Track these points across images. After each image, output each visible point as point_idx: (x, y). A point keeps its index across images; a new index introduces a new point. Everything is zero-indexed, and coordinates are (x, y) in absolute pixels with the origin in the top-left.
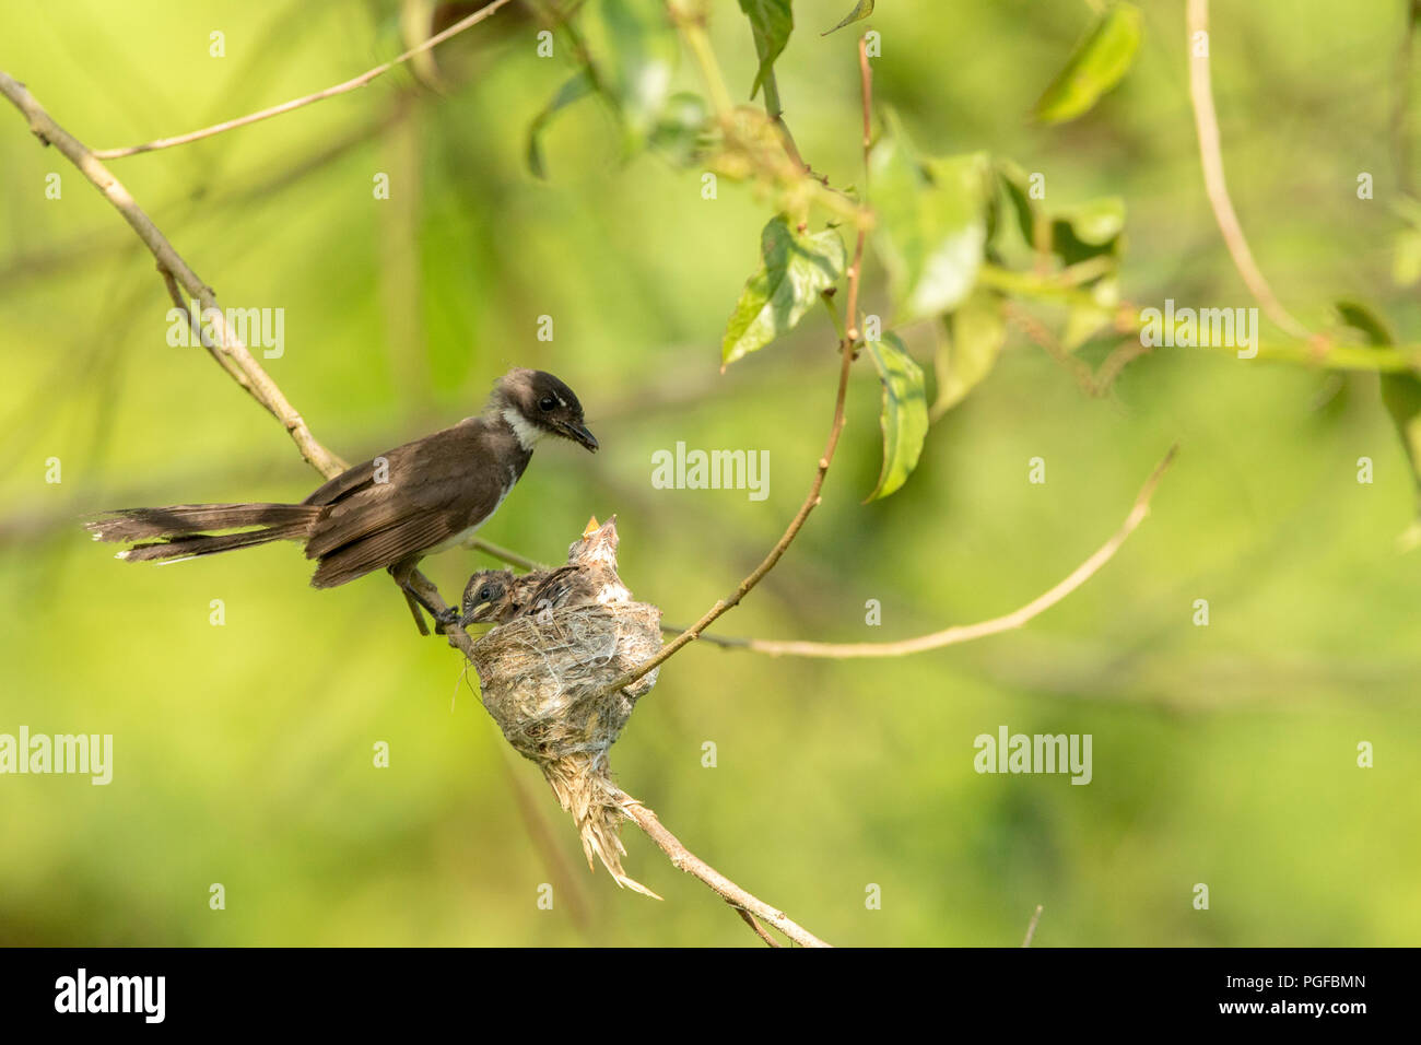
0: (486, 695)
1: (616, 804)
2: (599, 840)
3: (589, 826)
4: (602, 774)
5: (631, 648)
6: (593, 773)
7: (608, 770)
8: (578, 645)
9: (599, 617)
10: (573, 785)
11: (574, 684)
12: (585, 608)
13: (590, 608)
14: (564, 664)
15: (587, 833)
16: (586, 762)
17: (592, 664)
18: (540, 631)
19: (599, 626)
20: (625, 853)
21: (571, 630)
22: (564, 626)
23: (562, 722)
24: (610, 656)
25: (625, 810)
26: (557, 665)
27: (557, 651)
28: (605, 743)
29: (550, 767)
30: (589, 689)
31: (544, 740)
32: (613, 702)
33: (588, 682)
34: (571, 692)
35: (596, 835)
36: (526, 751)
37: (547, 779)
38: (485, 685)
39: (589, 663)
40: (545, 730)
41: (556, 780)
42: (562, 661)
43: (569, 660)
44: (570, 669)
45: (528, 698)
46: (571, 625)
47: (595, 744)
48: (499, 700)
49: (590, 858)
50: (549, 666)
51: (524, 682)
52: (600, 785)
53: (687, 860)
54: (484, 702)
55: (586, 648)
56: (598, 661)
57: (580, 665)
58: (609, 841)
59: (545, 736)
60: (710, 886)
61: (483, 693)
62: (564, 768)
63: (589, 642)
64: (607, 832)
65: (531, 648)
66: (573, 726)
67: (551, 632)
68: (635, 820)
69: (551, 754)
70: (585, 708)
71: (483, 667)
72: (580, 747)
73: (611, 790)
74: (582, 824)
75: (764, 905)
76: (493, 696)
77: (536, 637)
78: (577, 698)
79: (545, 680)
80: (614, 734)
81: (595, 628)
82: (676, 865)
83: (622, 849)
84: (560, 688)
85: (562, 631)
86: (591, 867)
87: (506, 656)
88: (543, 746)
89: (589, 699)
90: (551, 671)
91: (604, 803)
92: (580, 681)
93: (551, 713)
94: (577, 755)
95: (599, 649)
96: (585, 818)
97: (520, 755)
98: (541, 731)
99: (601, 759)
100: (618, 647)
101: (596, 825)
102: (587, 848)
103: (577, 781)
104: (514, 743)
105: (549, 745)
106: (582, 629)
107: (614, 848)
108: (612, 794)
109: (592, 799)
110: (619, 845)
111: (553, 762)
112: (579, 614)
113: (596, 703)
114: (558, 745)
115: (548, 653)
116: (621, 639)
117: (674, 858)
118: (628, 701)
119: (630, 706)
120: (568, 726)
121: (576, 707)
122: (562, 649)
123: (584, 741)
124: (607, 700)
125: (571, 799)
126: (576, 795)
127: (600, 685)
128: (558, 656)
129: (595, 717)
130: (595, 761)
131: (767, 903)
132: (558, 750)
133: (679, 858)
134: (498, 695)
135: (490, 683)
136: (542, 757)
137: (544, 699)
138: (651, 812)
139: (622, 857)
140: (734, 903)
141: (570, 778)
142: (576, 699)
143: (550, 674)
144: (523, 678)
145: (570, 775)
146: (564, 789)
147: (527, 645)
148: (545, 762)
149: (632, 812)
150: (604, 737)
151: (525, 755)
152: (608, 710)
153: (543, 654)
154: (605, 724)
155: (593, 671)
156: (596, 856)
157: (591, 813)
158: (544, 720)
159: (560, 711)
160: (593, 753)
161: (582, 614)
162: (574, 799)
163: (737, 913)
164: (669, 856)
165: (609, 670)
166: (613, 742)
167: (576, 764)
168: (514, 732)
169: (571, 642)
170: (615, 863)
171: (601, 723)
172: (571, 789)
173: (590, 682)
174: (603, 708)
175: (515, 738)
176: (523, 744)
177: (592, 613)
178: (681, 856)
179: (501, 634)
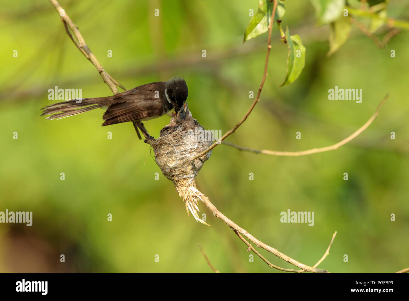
1: (196, 195)
2: (191, 206)
3: (188, 202)
4: (192, 185)
5: (202, 145)
6: (190, 184)
7: (194, 184)
8: (185, 144)
11: (184, 156)
15: (187, 204)
16: (187, 181)
17: (189, 150)
18: (173, 139)
19: (192, 138)
20: (199, 211)
21: (183, 139)
23: (179, 168)
24: (195, 148)
25: (199, 197)
26: (178, 150)
27: (178, 145)
29: (176, 183)
30: (188, 158)
31: (174, 174)
32: (196, 163)
33: (188, 155)
34: (182, 159)
35: (190, 205)
36: (168, 177)
37: (175, 186)
38: (156, 156)
39: (188, 150)
40: (174, 170)
41: (178, 187)
42: (180, 149)
43: (182, 148)
44: (182, 151)
45: (169, 160)
47: (190, 175)
48: (160, 161)
49: (188, 212)
50: (176, 150)
51: (168, 155)
52: (191, 189)
53: (218, 214)
54: (156, 161)
55: (188, 145)
56: (191, 149)
57: (186, 150)
58: (194, 207)
59: (174, 172)
60: (225, 221)
61: (155, 158)
62: (180, 183)
63: (188, 143)
64: (193, 204)
65: (170, 144)
66: (183, 169)
67: (177, 139)
68: (202, 200)
69: (176, 178)
70: (187, 164)
71: (155, 150)
72: (185, 176)
73: (195, 190)
74: (185, 201)
77: (172, 141)
79: (174, 155)
80: (196, 173)
82: (214, 215)
83: (198, 209)
84: (179, 157)
85: (180, 139)
86: (188, 215)
87: (162, 147)
88: (173, 176)
89: (188, 161)
90: (176, 152)
91: (193, 194)
92: (186, 155)
93: (176, 165)
94: (184, 179)
95: (192, 145)
96: (187, 199)
98: (173, 171)
99: (192, 181)
100: (198, 145)
101: (190, 201)
102: (187, 209)
103: (184, 187)
104: (165, 174)
105: (175, 175)
106: (187, 138)
107: (196, 209)
108: (196, 192)
109: (189, 193)
111: (177, 181)
112: (185, 134)
113: (190, 162)
114: (178, 175)
115: (176, 146)
116: (199, 142)
117: (214, 213)
118: (201, 162)
119: (202, 164)
121: (184, 163)
122: (180, 145)
123: (186, 174)
124: (194, 162)
126: (184, 192)
127: (192, 157)
128: (179, 147)
129: (190, 167)
130: (190, 181)
131: (242, 228)
132: (178, 177)
133: (215, 213)
134: (160, 159)
135: (157, 155)
136: (173, 179)
137: (174, 161)
138: (207, 198)
139: (198, 212)
140: (232, 228)
141: (182, 186)
142: (184, 161)
144: (167, 154)
145: (182, 185)
146: (180, 190)
148: (174, 181)
149: (201, 198)
150: (193, 174)
151: (168, 179)
153: (174, 146)
154: (193, 170)
155: (190, 152)
156: (190, 211)
157: (189, 197)
158: (174, 167)
159: (179, 165)
160: (189, 178)
162: (183, 193)
163: (233, 231)
164: (212, 212)
165: (195, 152)
166: (196, 176)
167: (184, 182)
168: (165, 171)
169: (183, 143)
170: (196, 214)
172: (182, 190)
174: (193, 164)
176: (167, 175)
179: (161, 139)
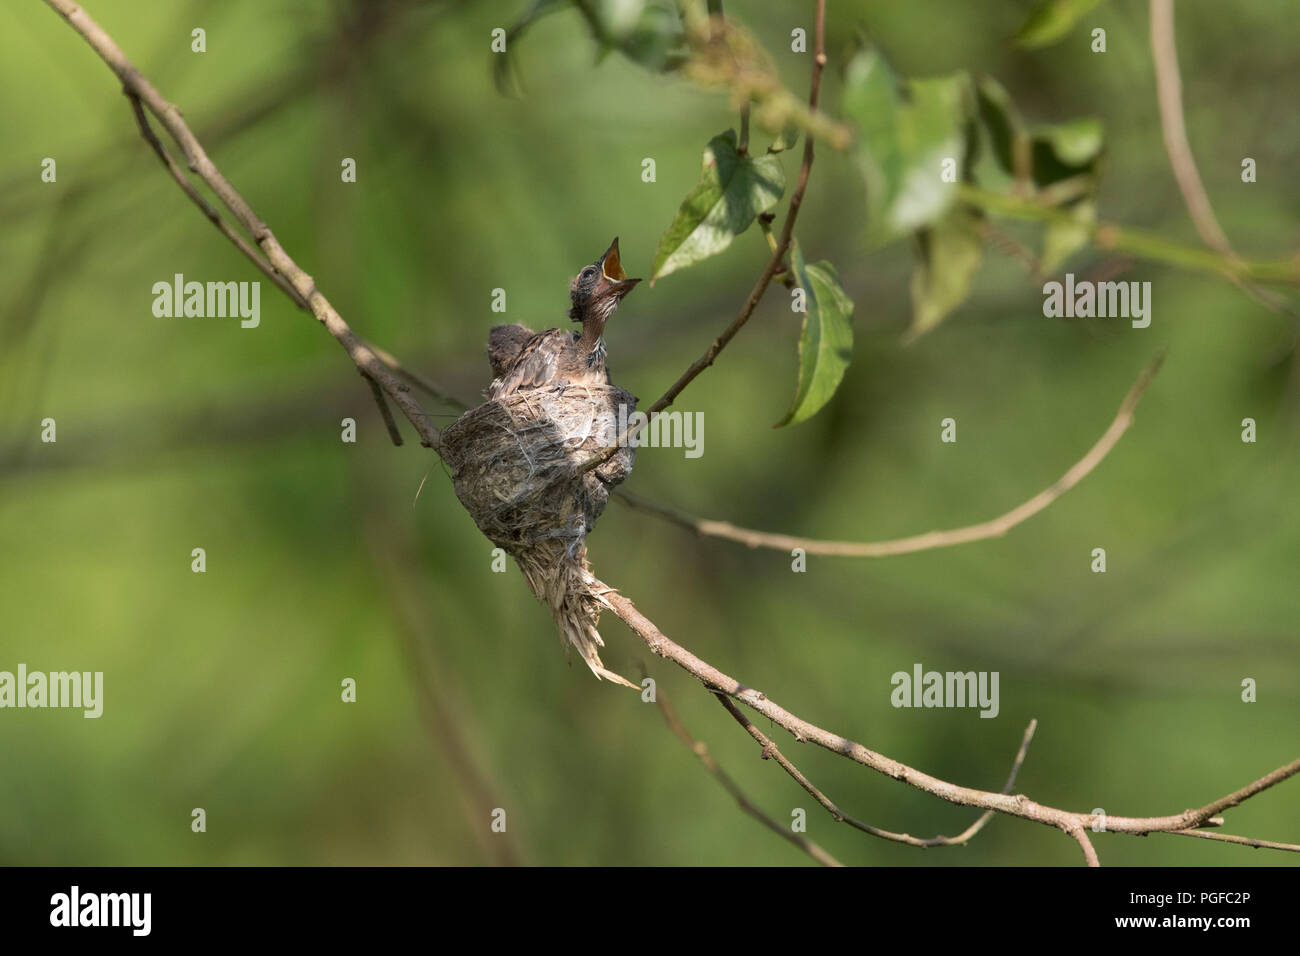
0: (458, 484)
1: (592, 592)
2: (575, 631)
3: (565, 617)
4: (578, 562)
6: (568, 560)
7: (584, 561)
8: (551, 425)
9: (573, 397)
10: (548, 574)
11: (548, 465)
14: (537, 445)
15: (563, 624)
16: (561, 549)
17: (566, 445)
18: (513, 412)
19: (573, 405)
20: (602, 643)
21: (544, 410)
22: (537, 407)
23: (536, 506)
24: (584, 437)
25: (601, 598)
26: (530, 446)
28: (580, 530)
29: (525, 556)
30: (563, 471)
31: (518, 526)
32: (588, 486)
33: (561, 463)
34: (544, 474)
35: (573, 626)
36: (500, 540)
37: (522, 570)
38: (457, 473)
39: (562, 444)
40: (519, 514)
41: (531, 570)
43: (542, 441)
44: (543, 450)
45: (501, 481)
46: (543, 406)
47: (569, 530)
48: (472, 486)
50: (521, 448)
51: (497, 465)
52: (576, 574)
53: (665, 645)
54: (457, 492)
55: (559, 428)
56: (571, 441)
57: (554, 446)
58: (586, 632)
59: (519, 522)
60: (689, 671)
61: (455, 482)
62: (538, 556)
63: (562, 422)
64: (584, 622)
65: (503, 430)
66: (547, 510)
67: (523, 413)
68: (612, 608)
69: (524, 541)
70: (559, 491)
71: (455, 455)
72: (555, 533)
73: (588, 579)
74: (557, 613)
75: (743, 687)
76: (466, 483)
77: (509, 419)
78: (551, 481)
79: (518, 462)
81: (568, 408)
82: (654, 651)
83: (600, 640)
84: (533, 469)
85: (534, 411)
87: (478, 440)
88: (516, 534)
89: (563, 480)
90: (524, 452)
91: (581, 591)
92: (554, 462)
93: (524, 497)
94: (552, 541)
95: (572, 429)
96: (561, 607)
98: (515, 516)
99: (576, 547)
100: (592, 428)
101: (573, 615)
102: (564, 641)
103: (552, 570)
104: (487, 532)
105: (523, 531)
106: (555, 409)
107: (592, 639)
108: (589, 582)
109: (568, 588)
110: (596, 635)
111: (527, 551)
112: (550, 394)
113: (570, 483)
114: (532, 531)
115: (521, 434)
116: (595, 420)
117: (652, 644)
118: (604, 486)
119: (606, 493)
120: (542, 510)
121: (550, 489)
122: (535, 429)
123: (558, 527)
124: (581, 483)
125: (547, 586)
126: (552, 584)
127: (574, 467)
128: (532, 436)
129: (569, 501)
130: (570, 549)
132: (532, 536)
133: (657, 644)
134: (470, 481)
135: (462, 469)
136: (516, 546)
137: (516, 482)
138: (629, 600)
139: (600, 649)
140: (714, 687)
141: (545, 568)
142: (549, 481)
143: (523, 455)
144: (496, 461)
145: (545, 563)
146: (539, 579)
147: (499, 427)
148: (520, 550)
149: (609, 601)
150: (579, 524)
151: (499, 545)
152: (583, 494)
153: (516, 436)
154: (579, 510)
155: (566, 452)
156: (572, 647)
157: (568, 602)
158: (518, 504)
159: (533, 494)
160: (568, 540)
161: (555, 394)
162: (550, 588)
163: (716, 699)
164: (647, 642)
165: (584, 452)
166: (588, 530)
167: (551, 551)
168: (487, 519)
169: (544, 423)
170: (593, 655)
171: (576, 508)
172: (546, 578)
173: (564, 463)
174: (577, 491)
175: (488, 526)
176: (496, 532)
177: (565, 393)
178: (659, 642)
179: (473, 416)
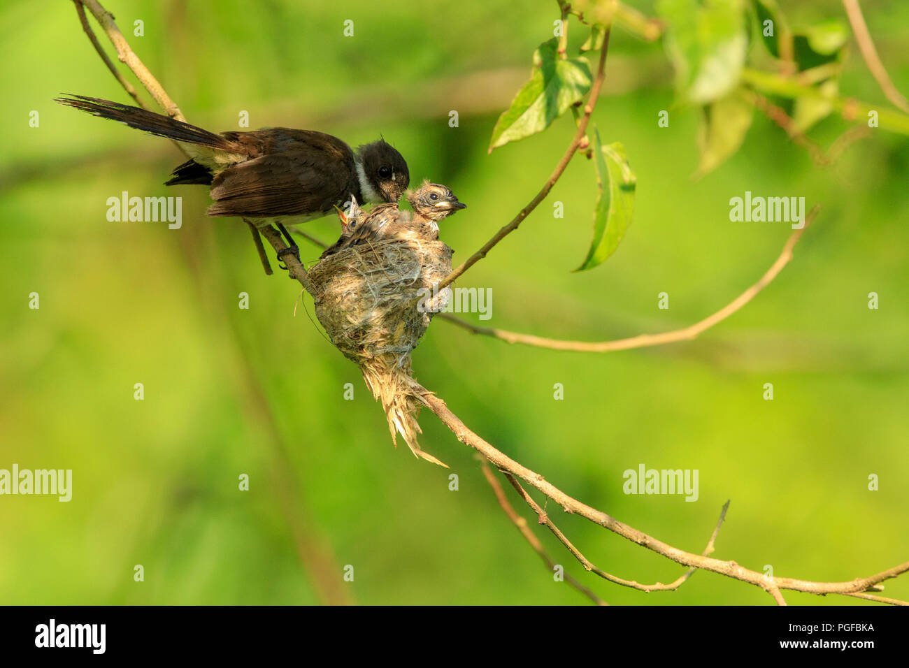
0: (319, 309)
1: (415, 393)
2: (401, 422)
3: (394, 411)
4: (405, 371)
5: (431, 274)
6: (399, 369)
7: (410, 370)
8: (391, 269)
9: (407, 249)
10: (383, 379)
11: (387, 298)
12: (397, 242)
13: (401, 242)
14: (380, 283)
15: (392, 416)
16: (394, 360)
17: (401, 284)
18: (363, 258)
19: (407, 255)
20: (421, 431)
21: (386, 257)
22: (381, 255)
23: (377, 328)
24: (415, 278)
25: (422, 398)
26: (375, 283)
27: (375, 273)
28: (409, 347)
29: (367, 365)
30: (398, 303)
31: (363, 342)
32: (417, 316)
33: (398, 297)
34: (384, 305)
35: (399, 418)
36: (348, 352)
37: (364, 375)
38: (319, 300)
39: (398, 283)
40: (364, 334)
41: (370, 375)
42: (379, 281)
43: (384, 280)
44: (385, 287)
45: (352, 309)
46: (386, 254)
47: (400, 347)
48: (328, 312)
49: (394, 436)
50: (368, 285)
51: (349, 297)
52: (404, 379)
53: (468, 436)
54: (317, 314)
55: (397, 271)
56: (406, 281)
57: (393, 284)
58: (409, 423)
59: (363, 339)
60: (486, 456)
61: (316, 307)
62: (376, 365)
63: (399, 267)
64: (408, 416)
65: (355, 271)
66: (385, 331)
67: (371, 259)
68: (430, 406)
69: (367, 354)
70: (395, 317)
71: (317, 287)
72: (389, 349)
73: (412, 384)
74: (388, 408)
75: (526, 470)
76: (325, 308)
77: (360, 262)
78: (389, 309)
79: (366, 295)
80: (415, 341)
81: (404, 257)
82: (460, 440)
83: (419, 428)
84: (377, 301)
85: (379, 258)
86: (395, 443)
87: (335, 277)
88: (362, 347)
89: (399, 310)
90: (370, 288)
91: (407, 392)
92: (392, 296)
93: (369, 321)
94: (387, 354)
95: (407, 273)
96: (391, 404)
97: (343, 355)
98: (361, 335)
99: (404, 360)
100: (421, 272)
101: (400, 410)
102: (392, 428)
103: (386, 375)
104: (339, 346)
105: (366, 346)
106: (395, 257)
107: (413, 428)
108: (413, 386)
109: (397, 390)
110: (417, 426)
111: (368, 360)
112: (392, 246)
113: (403, 313)
114: (373, 346)
115: (368, 274)
116: (424, 266)
117: (459, 435)
119: (428, 320)
120: (382, 331)
121: (388, 316)
122: (379, 271)
123: (392, 344)
124: (411, 312)
125: (382, 388)
126: (386, 387)
127: (407, 300)
128: (376, 276)
129: (402, 325)
130: (400, 361)
131: (529, 469)
132: (373, 350)
133: (463, 434)
134: (328, 308)
135: (322, 299)
136: (360, 357)
137: (363, 310)
138: (442, 401)
139: (417, 434)
140: (504, 469)
141: (381, 374)
143: (369, 290)
144: (349, 294)
145: (381, 371)
146: (376, 381)
147: (352, 269)
148: (363, 360)
149: (428, 401)
150: (408, 342)
151: (347, 356)
152: (412, 321)
153: (364, 276)
154: (409, 332)
155: (402, 289)
156: (398, 434)
157: (396, 400)
158: (363, 326)
159: (376, 319)
160: (400, 354)
161: (395, 246)
162: (384, 389)
163: (505, 477)
164: (454, 433)
165: (414, 290)
166: (414, 347)
167: (386, 361)
168: (340, 336)
169: (386, 267)
170: (413, 439)
171: (406, 330)
172: (381, 381)
173: (400, 298)
174: (408, 318)
175: (340, 341)
176: (346, 346)
177: (402, 245)
178: (465, 434)
179: (333, 260)
